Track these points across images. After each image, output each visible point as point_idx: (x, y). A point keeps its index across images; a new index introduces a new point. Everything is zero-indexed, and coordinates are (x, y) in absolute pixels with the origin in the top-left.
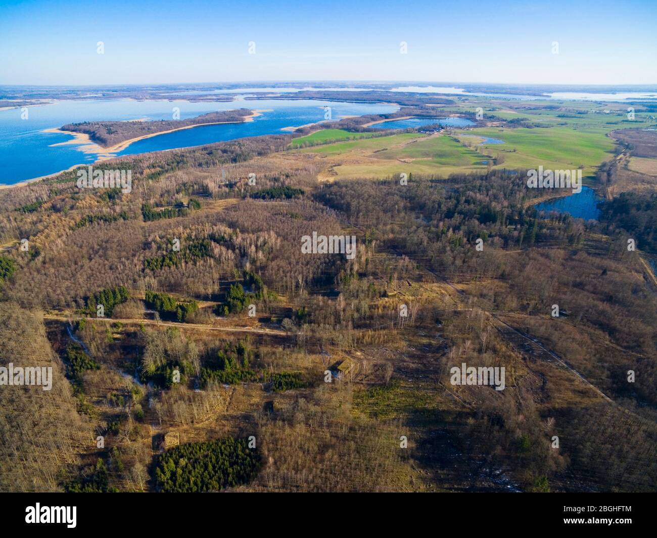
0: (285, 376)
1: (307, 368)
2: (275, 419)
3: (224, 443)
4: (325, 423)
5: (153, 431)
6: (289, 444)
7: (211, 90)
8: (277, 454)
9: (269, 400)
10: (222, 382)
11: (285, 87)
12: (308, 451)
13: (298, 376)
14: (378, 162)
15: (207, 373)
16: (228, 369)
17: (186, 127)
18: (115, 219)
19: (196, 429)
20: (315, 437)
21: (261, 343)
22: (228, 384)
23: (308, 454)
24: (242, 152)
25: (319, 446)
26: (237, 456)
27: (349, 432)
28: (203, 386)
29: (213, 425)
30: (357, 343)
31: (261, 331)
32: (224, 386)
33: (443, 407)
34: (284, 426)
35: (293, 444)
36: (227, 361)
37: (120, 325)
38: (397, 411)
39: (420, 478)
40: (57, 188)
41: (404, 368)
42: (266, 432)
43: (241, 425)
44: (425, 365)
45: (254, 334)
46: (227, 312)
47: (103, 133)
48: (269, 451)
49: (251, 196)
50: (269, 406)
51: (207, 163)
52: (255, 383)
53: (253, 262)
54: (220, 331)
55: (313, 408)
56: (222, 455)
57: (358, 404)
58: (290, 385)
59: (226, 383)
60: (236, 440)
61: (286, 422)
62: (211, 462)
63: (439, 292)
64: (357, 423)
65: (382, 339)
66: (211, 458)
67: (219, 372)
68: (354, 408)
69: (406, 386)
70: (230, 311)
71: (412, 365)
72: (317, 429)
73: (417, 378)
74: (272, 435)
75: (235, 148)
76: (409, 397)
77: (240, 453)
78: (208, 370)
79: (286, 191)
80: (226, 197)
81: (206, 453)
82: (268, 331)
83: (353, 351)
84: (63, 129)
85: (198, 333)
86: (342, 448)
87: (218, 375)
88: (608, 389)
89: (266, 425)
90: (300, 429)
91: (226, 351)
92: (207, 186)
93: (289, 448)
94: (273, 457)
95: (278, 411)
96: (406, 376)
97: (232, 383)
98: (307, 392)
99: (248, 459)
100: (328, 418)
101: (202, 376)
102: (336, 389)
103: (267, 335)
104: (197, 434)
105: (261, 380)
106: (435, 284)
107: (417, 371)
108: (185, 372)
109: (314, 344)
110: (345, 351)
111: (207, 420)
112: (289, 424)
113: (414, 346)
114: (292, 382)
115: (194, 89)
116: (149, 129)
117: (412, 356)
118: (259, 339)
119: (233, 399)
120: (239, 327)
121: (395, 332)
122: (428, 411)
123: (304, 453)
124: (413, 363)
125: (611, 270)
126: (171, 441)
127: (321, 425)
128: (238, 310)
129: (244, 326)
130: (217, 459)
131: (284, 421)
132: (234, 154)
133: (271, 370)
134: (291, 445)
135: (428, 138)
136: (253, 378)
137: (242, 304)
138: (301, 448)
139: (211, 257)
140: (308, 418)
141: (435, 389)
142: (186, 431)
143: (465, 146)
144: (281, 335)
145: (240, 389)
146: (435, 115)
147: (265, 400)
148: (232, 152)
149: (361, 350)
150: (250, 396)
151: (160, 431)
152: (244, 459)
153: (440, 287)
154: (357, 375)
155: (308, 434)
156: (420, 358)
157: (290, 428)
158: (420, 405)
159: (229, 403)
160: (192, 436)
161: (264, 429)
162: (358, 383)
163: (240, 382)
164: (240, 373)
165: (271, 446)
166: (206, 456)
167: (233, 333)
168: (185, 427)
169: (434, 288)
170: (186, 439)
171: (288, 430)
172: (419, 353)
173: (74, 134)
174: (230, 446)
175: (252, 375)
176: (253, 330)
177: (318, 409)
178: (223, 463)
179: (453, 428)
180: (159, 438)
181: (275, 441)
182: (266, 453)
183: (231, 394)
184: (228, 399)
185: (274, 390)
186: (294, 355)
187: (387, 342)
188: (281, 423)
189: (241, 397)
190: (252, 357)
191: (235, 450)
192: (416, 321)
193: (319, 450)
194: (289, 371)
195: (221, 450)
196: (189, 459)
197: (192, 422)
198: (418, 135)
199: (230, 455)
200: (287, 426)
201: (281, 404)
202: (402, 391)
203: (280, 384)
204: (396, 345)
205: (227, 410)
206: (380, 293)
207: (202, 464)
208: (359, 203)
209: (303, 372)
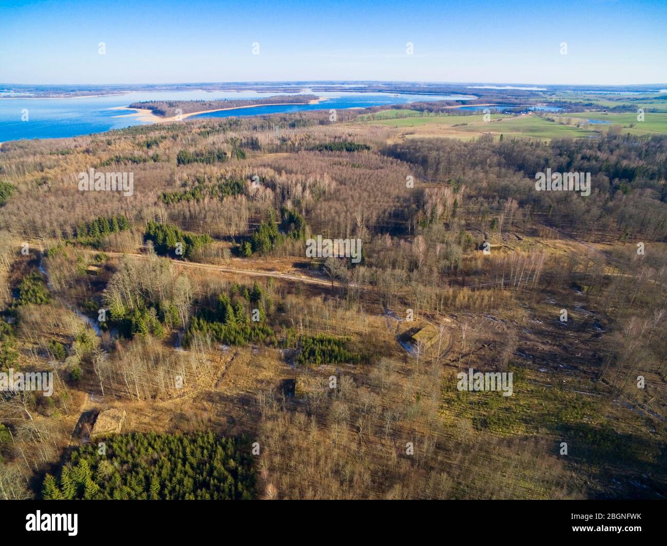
0: (321, 341)
1: (359, 334)
2: (293, 410)
3: (194, 441)
4: (388, 428)
5: (87, 403)
6: (313, 461)
7: (279, 85)
8: (286, 480)
9: (290, 377)
10: (219, 339)
12: (351, 481)
13: (343, 344)
14: (456, 133)
15: (199, 324)
16: (232, 322)
18: (145, 161)
19: (155, 409)
20: (366, 454)
21: (289, 293)
22: (227, 344)
23: (351, 486)
24: (302, 119)
25: (374, 474)
26: (212, 469)
27: (436, 453)
28: (187, 345)
29: (186, 407)
30: (445, 304)
31: (293, 278)
32: (221, 346)
33: (622, 428)
34: (308, 425)
35: (322, 462)
36: (230, 309)
37: (103, 257)
38: (526, 421)
41: (528, 349)
42: (272, 430)
43: (233, 414)
44: (565, 348)
45: (282, 280)
46: (249, 251)
48: (272, 470)
49: (306, 149)
50: (288, 387)
51: (262, 127)
52: (271, 349)
53: (297, 203)
54: (234, 273)
55: (366, 397)
56: (184, 465)
57: (449, 401)
58: (330, 357)
59: (225, 342)
60: (217, 439)
61: (313, 418)
62: (159, 474)
63: (566, 250)
64: (450, 437)
65: (486, 302)
66: (161, 467)
67: (216, 325)
68: (442, 407)
69: (538, 379)
70: (254, 249)
71: (541, 347)
72: (371, 438)
73: (556, 368)
74: (284, 437)
75: (295, 116)
76: (546, 398)
77: (217, 464)
78: (201, 321)
79: (348, 145)
80: (277, 151)
81: (156, 456)
82: (304, 278)
83: (437, 316)
85: (204, 273)
86: (422, 483)
87: (214, 329)
89: (274, 418)
90: (340, 433)
91: (232, 295)
92: (257, 139)
93: (311, 470)
94: (278, 486)
95: (302, 396)
96: (534, 362)
97: (234, 343)
98: (358, 370)
99: (230, 479)
100: (394, 419)
101: (190, 328)
102: (410, 370)
103: (302, 282)
104: (156, 419)
105: (282, 344)
106: (559, 241)
107: (553, 356)
108: (166, 321)
109: (375, 301)
110: (425, 314)
111: (180, 396)
112: (318, 422)
113: (540, 318)
114: (333, 351)
116: (210, 105)
117: (539, 333)
118: (290, 287)
119: (231, 368)
120: (264, 271)
121: (507, 293)
122: (593, 430)
123: (342, 483)
124: (543, 343)
126: (105, 425)
127: (379, 430)
128: (265, 249)
129: (270, 270)
130: (173, 470)
131: (309, 414)
132: (293, 122)
133: (301, 331)
134: (317, 464)
135: (514, 118)
136: (268, 339)
137: (272, 243)
138: (337, 472)
139: (243, 194)
140: (355, 414)
141: (594, 390)
142: (139, 411)
143: (563, 124)
144: (323, 285)
145: (245, 355)
146: (519, 102)
147: (283, 377)
148: (291, 119)
149: (452, 316)
150: (259, 366)
151: (98, 405)
152: (222, 479)
153: (567, 245)
154: (446, 353)
155: (354, 446)
156: (554, 337)
157: (320, 429)
158: (570, 417)
159: (223, 375)
160: (147, 420)
161: (269, 425)
162: (448, 365)
163: (247, 343)
164: (249, 330)
165: (277, 459)
166: (154, 462)
167: (251, 277)
168: (141, 403)
169: (557, 245)
170: (133, 425)
171: (315, 433)
172: (550, 329)
174: (202, 448)
175: (268, 335)
176: (282, 276)
177: (378, 400)
178: (180, 482)
180: (91, 417)
181: (287, 452)
182: (265, 473)
183: (229, 359)
184: (223, 368)
185: (300, 362)
186: (340, 312)
187: (494, 308)
188: (301, 418)
189: (245, 368)
190: (273, 308)
191: (210, 457)
192: (540, 283)
193: (373, 481)
194: (329, 335)
195: (184, 454)
196: (123, 463)
197: (154, 397)
198: (502, 115)
199: (198, 468)
200: (313, 424)
201: (307, 385)
202: (531, 387)
203: (312, 353)
204: (511, 313)
205: (216, 385)
207: (141, 476)
208: (438, 155)
209: (354, 338)
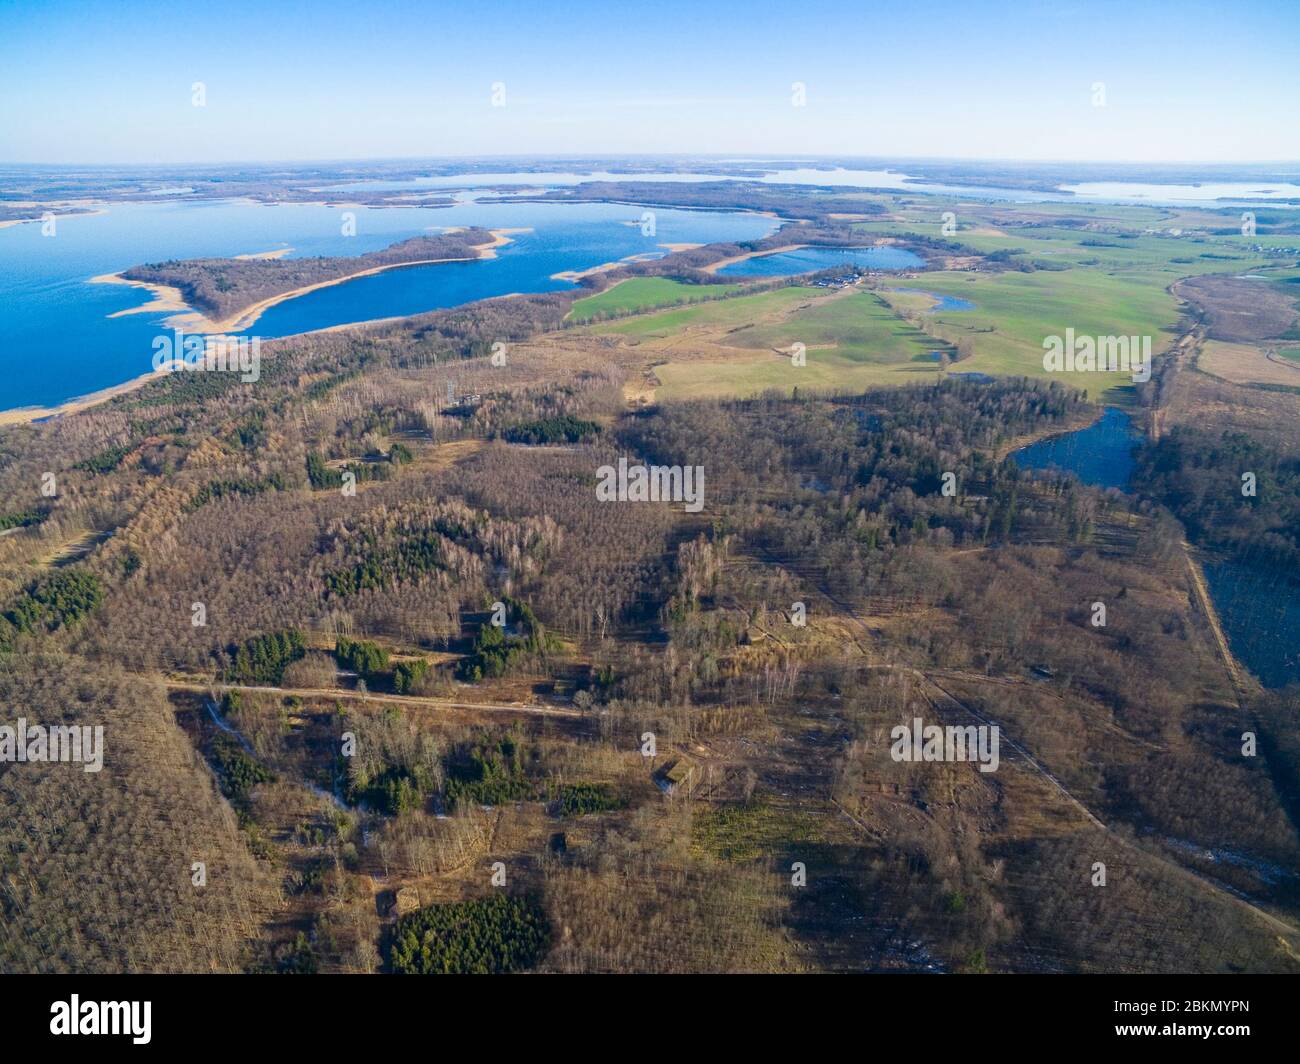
0: (581, 790)
1: (617, 776)
2: (569, 864)
3: (491, 905)
4: (649, 869)
5: (376, 885)
6: (594, 905)
7: (407, 180)
8: (576, 922)
9: (557, 831)
10: (480, 801)
11: (554, 170)
12: (624, 915)
13: (602, 789)
14: (736, 355)
15: (455, 786)
16: (489, 779)
17: (368, 272)
19: (445, 882)
20: (634, 892)
21: (540, 733)
22: (489, 805)
23: (624, 919)
24: (480, 334)
25: (640, 907)
26: (514, 925)
27: (688, 884)
28: (450, 809)
29: (471, 875)
30: (699, 730)
31: (538, 710)
32: (484, 807)
33: (836, 840)
34: (584, 875)
35: (601, 905)
36: (486, 767)
37: (298, 701)
38: (761, 846)
39: (796, 954)
40: (142, 417)
41: (775, 773)
42: (557, 885)
43: (516, 874)
44: (809, 768)
45: (526, 715)
46: (478, 675)
47: (207, 288)
48: (563, 916)
49: (504, 436)
50: (558, 842)
51: (415, 360)
52: (534, 803)
53: (518, 576)
54: (470, 710)
55: (630, 847)
56: (489, 924)
57: (700, 837)
58: (591, 805)
59: (487, 803)
60: (510, 899)
61: (587, 869)
62: (474, 935)
63: (837, 635)
64: (699, 869)
65: (739, 722)
66: (472, 929)
67: (475, 785)
68: (693, 843)
69: (779, 804)
70: (483, 672)
71: (789, 769)
72: (636, 878)
73: (796, 791)
74: (566, 889)
75: (466, 326)
76: (782, 823)
77: (517, 919)
78: (457, 783)
79: (568, 425)
80: (458, 437)
81: (464, 921)
82: (549, 709)
83: (692, 745)
84: (128, 276)
85: (433, 714)
86: (675, 908)
87: (473, 790)
88: (1099, 806)
89: (556, 874)
90: (611, 879)
91: (484, 749)
92: (422, 415)
93: (594, 912)
94: (571, 926)
95: (573, 849)
96: (779, 787)
97: (496, 803)
98: (618, 816)
99: (531, 929)
100: (653, 860)
101: (447, 792)
102: (665, 810)
103: (551, 718)
104: (447, 890)
105: (543, 796)
106: (833, 618)
107: (796, 777)
108: (419, 786)
109: (628, 732)
110: (679, 744)
111: (460, 866)
112: (592, 871)
113: (794, 735)
114: (594, 801)
115: (374, 177)
116: (295, 276)
117: (788, 752)
118: (536, 725)
119: (500, 831)
120: (502, 703)
121: (761, 710)
122: (814, 847)
123: (617, 918)
124: (790, 764)
125: (1134, 587)
126: (406, 903)
127: (642, 872)
128: (498, 672)
129: (509, 700)
130: (481, 931)
131: (583, 866)
132: (466, 341)
133: (560, 779)
134: (597, 907)
135: (832, 297)
136: (529, 795)
137: (504, 660)
138: (612, 910)
139: (443, 568)
140: (622, 861)
141: (824, 809)
142: (427, 885)
143: (900, 317)
144: (571, 717)
145: (510, 811)
146: (847, 241)
147: (552, 832)
148: (462, 336)
149: (706, 743)
150: (527, 824)
151: (389, 887)
152: (523, 930)
153: (839, 624)
154: (698, 787)
155: (623, 888)
156: (801, 755)
157: (594, 877)
158: (799, 837)
159: (494, 838)
160: (439, 893)
161: (553, 881)
162: (699, 800)
163: (510, 801)
164: (508, 787)
165: (566, 908)
166: (465, 926)
167: (492, 715)
168: (427, 878)
169: (829, 626)
170: (429, 899)
171: (591, 883)
172: (800, 746)
173: (151, 287)
174: (501, 910)
175: (528, 789)
176: (524, 708)
177: (637, 846)
178: (492, 937)
179: (851, 874)
180: (387, 899)
181: (572, 901)
182: (559, 919)
183: (495, 820)
184: (492, 830)
185: (565, 815)
186: (596, 754)
187: (747, 729)
188: (579, 871)
189: (512, 826)
190: (527, 758)
191: (508, 914)
192: (796, 689)
193: (640, 912)
194: (589, 781)
195: (487, 916)
196: (439, 931)
197: (438, 870)
198: (813, 290)
199: (503, 923)
200: (589, 875)
201: (576, 838)
202: (772, 813)
203: (575, 804)
204: (763, 733)
205: (491, 850)
206: (736, 636)
207: (459, 938)
208: (701, 453)
209: (610, 782)
